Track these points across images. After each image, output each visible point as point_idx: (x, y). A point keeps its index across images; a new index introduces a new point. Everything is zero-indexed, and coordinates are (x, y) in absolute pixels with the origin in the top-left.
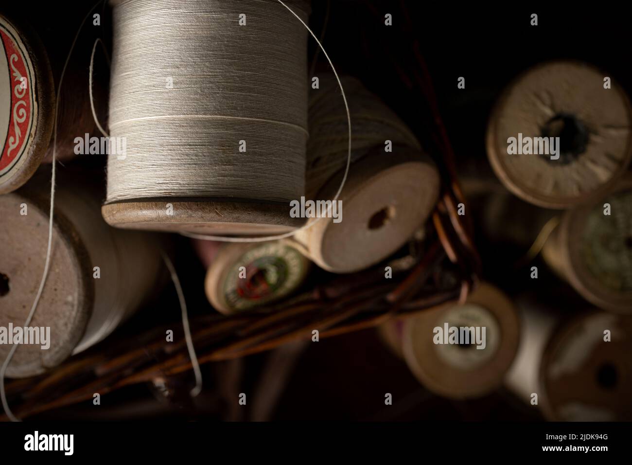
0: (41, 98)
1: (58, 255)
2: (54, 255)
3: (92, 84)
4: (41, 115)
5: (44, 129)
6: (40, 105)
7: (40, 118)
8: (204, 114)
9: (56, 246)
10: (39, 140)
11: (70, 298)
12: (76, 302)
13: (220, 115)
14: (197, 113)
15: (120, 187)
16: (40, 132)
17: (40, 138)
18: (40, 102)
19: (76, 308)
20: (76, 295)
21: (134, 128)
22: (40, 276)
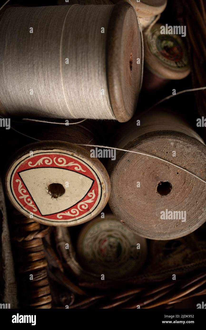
0: (51, 147)
1: (146, 149)
2: (146, 152)
3: (46, 121)
4: (61, 148)
5: (69, 147)
6: (55, 148)
7: (62, 148)
8: (59, 49)
9: (141, 150)
10: (75, 150)
11: (172, 144)
12: (175, 140)
13: (60, 40)
14: (59, 53)
15: (103, 103)
16: (70, 149)
17: (74, 149)
18: (53, 147)
19: (177, 141)
20: (170, 140)
21: (69, 94)
22: (159, 162)
